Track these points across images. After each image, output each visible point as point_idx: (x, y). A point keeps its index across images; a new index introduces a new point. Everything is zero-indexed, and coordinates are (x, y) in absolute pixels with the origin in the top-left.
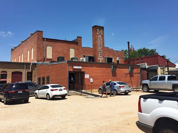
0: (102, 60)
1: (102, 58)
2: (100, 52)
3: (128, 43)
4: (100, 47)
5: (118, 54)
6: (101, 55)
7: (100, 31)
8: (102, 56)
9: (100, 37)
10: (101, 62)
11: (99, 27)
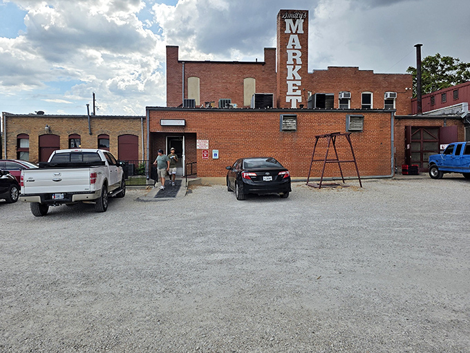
0: (300, 101)
1: (297, 98)
2: (294, 80)
3: (418, 47)
4: (293, 69)
5: (390, 83)
6: (297, 88)
7: (294, 23)
8: (299, 92)
9: (294, 41)
10: (294, 106)
11: (293, 12)
